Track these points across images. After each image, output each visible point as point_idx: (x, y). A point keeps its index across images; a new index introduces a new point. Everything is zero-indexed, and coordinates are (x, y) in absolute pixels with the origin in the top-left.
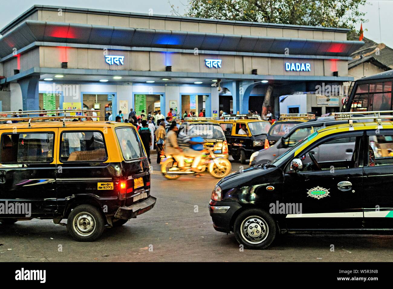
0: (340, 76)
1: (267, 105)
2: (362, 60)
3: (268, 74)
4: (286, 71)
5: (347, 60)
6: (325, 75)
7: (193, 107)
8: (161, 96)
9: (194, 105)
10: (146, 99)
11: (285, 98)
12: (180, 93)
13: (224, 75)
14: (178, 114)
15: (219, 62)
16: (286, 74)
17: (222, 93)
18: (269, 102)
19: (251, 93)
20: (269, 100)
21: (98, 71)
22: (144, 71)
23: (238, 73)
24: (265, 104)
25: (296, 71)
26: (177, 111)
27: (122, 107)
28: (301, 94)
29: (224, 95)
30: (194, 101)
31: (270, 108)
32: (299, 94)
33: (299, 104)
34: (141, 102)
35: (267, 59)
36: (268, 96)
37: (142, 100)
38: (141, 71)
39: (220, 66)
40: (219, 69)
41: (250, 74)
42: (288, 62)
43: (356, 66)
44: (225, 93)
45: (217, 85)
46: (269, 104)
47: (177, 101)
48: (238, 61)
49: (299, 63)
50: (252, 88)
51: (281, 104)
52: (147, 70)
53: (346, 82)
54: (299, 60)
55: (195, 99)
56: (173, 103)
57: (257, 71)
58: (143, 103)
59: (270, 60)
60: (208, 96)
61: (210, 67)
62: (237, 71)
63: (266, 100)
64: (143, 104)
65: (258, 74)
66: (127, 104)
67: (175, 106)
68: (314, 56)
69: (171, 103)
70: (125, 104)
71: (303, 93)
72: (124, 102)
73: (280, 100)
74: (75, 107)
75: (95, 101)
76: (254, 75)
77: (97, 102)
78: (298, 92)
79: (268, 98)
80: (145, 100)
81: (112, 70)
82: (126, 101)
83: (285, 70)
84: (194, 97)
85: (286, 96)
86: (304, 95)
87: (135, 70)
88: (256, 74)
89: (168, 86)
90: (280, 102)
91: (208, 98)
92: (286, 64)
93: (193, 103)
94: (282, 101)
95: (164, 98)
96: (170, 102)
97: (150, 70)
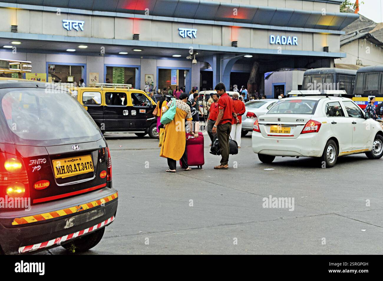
0: (330, 52)
1: (252, 82)
2: (358, 36)
3: (250, 47)
4: (271, 44)
5: (339, 35)
6: (314, 50)
7: (174, 83)
8: (136, 69)
9: (175, 81)
10: (125, 73)
11: (270, 75)
12: (157, 67)
13: (199, 46)
14: (154, 89)
15: (194, 31)
16: (270, 47)
17: (204, 68)
18: (255, 79)
19: (232, 69)
20: (255, 77)
21: (53, 37)
22: (108, 39)
23: (216, 45)
24: (250, 81)
25: (282, 44)
26: (153, 85)
27: (91, 80)
28: (287, 70)
29: (206, 70)
30: (175, 76)
31: (256, 86)
32: (285, 70)
33: (285, 82)
34: (119, 76)
35: (249, 30)
36: (253, 73)
37: (120, 73)
38: (105, 38)
39: (195, 36)
40: (194, 40)
41: (229, 46)
42: (272, 35)
43: (350, 42)
44: (207, 68)
45: (192, 58)
46: (255, 81)
47: (153, 75)
48: (216, 31)
49: (285, 36)
50: (234, 63)
51: (266, 81)
52: (111, 38)
53: (337, 59)
54: (285, 32)
55: (176, 74)
56: (149, 77)
57: (237, 44)
58: (120, 77)
59: (252, 31)
60: (188, 71)
61: (183, 37)
62: (215, 42)
63: (251, 77)
64: (122, 78)
65: (238, 46)
66: (97, 76)
67: (151, 80)
68: (302, 28)
69: (147, 77)
70: (95, 77)
71: (289, 69)
72: (95, 74)
73: (265, 77)
74: (40, 78)
75: (69, 73)
76: (234, 47)
77: (70, 75)
78: (284, 68)
79: (253, 75)
80: (123, 74)
81: (70, 36)
82: (97, 74)
83: (269, 43)
84: (175, 72)
85: (271, 73)
86: (290, 71)
87: (97, 38)
88: (236, 46)
89: (143, 58)
90: (265, 79)
91: (189, 73)
92: (270, 36)
93: (174, 78)
94: (267, 78)
95: (139, 72)
96: (145, 76)
97: (114, 38)
